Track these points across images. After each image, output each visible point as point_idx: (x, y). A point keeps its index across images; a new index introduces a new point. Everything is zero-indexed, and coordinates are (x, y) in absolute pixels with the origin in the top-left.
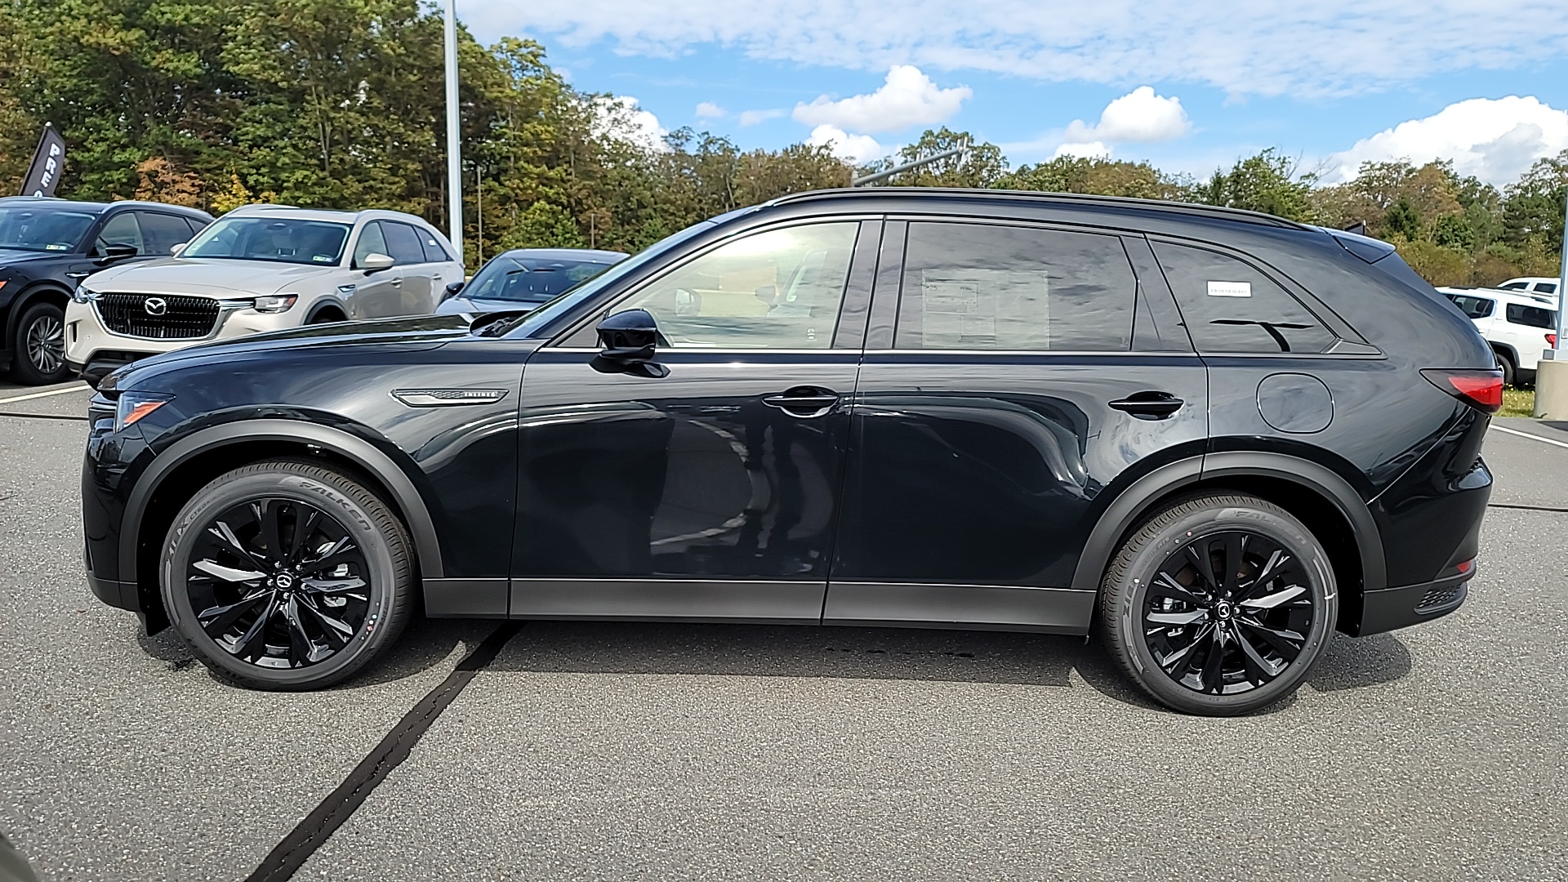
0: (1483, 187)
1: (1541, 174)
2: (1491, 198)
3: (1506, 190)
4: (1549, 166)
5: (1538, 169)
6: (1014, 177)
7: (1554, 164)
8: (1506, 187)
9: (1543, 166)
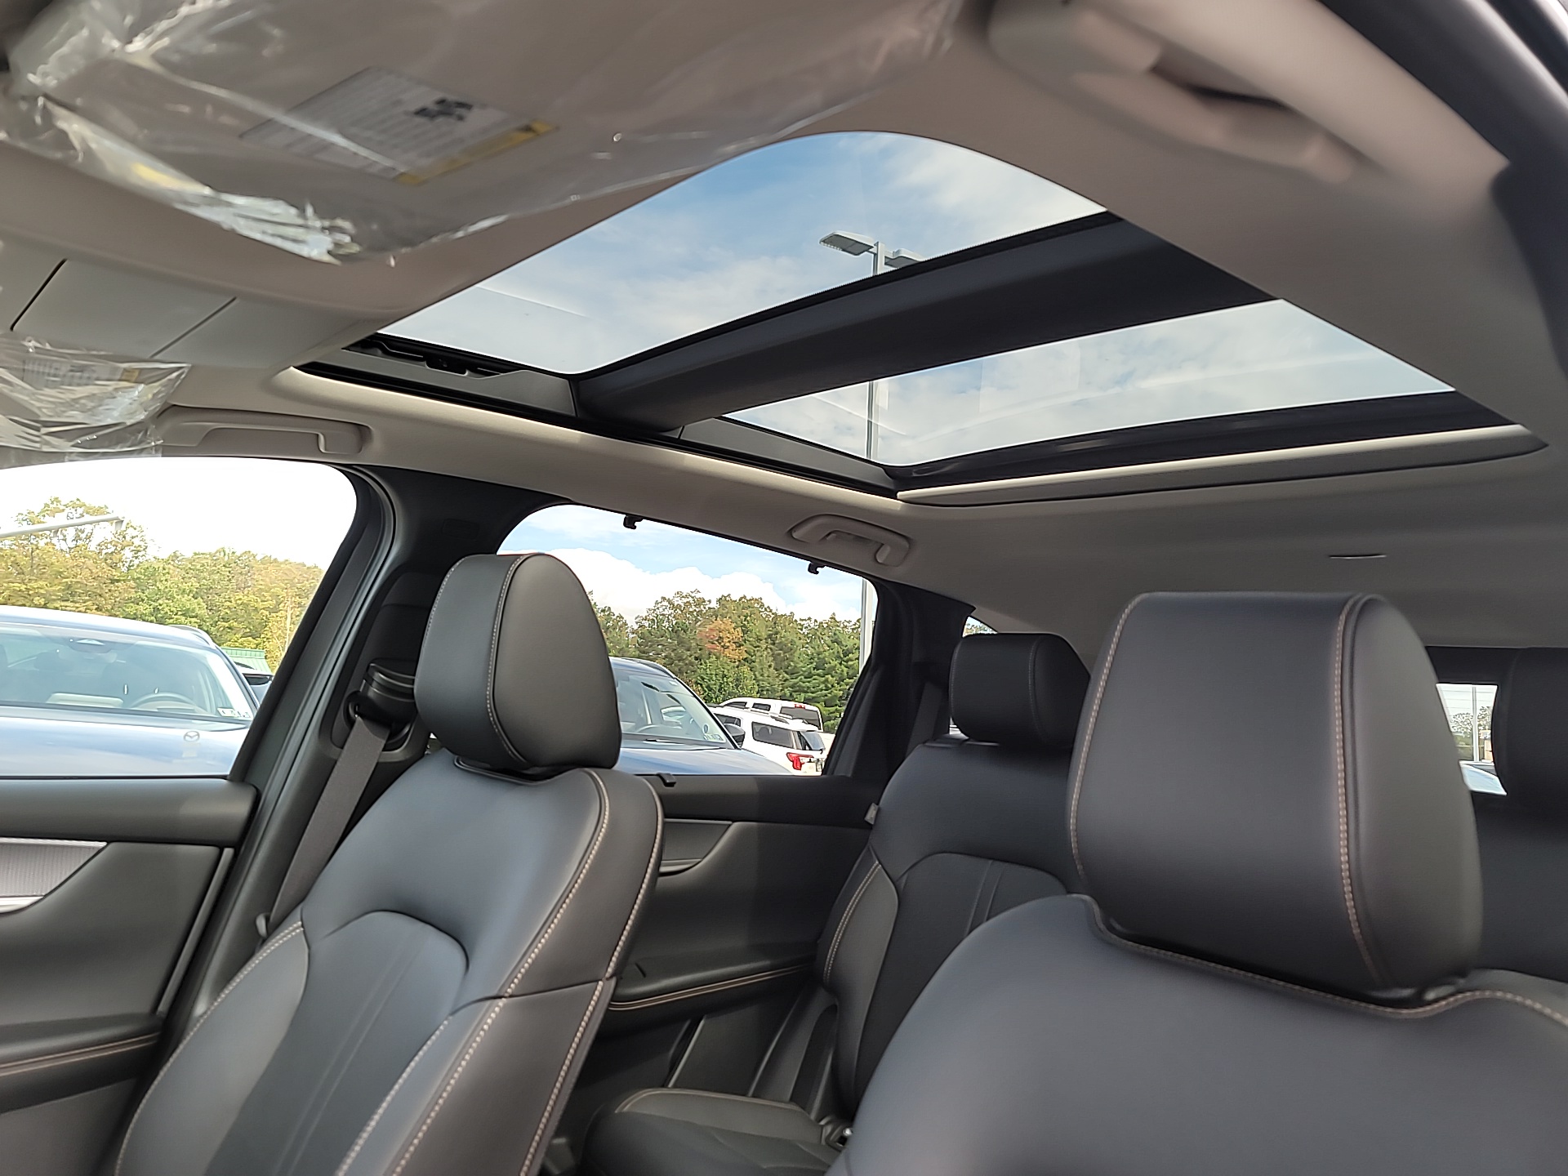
0: (615, 617)
1: (661, 609)
2: (621, 627)
3: (637, 620)
4: (666, 603)
5: (659, 606)
6: (167, 562)
7: (669, 601)
8: (636, 618)
9: (663, 603)
